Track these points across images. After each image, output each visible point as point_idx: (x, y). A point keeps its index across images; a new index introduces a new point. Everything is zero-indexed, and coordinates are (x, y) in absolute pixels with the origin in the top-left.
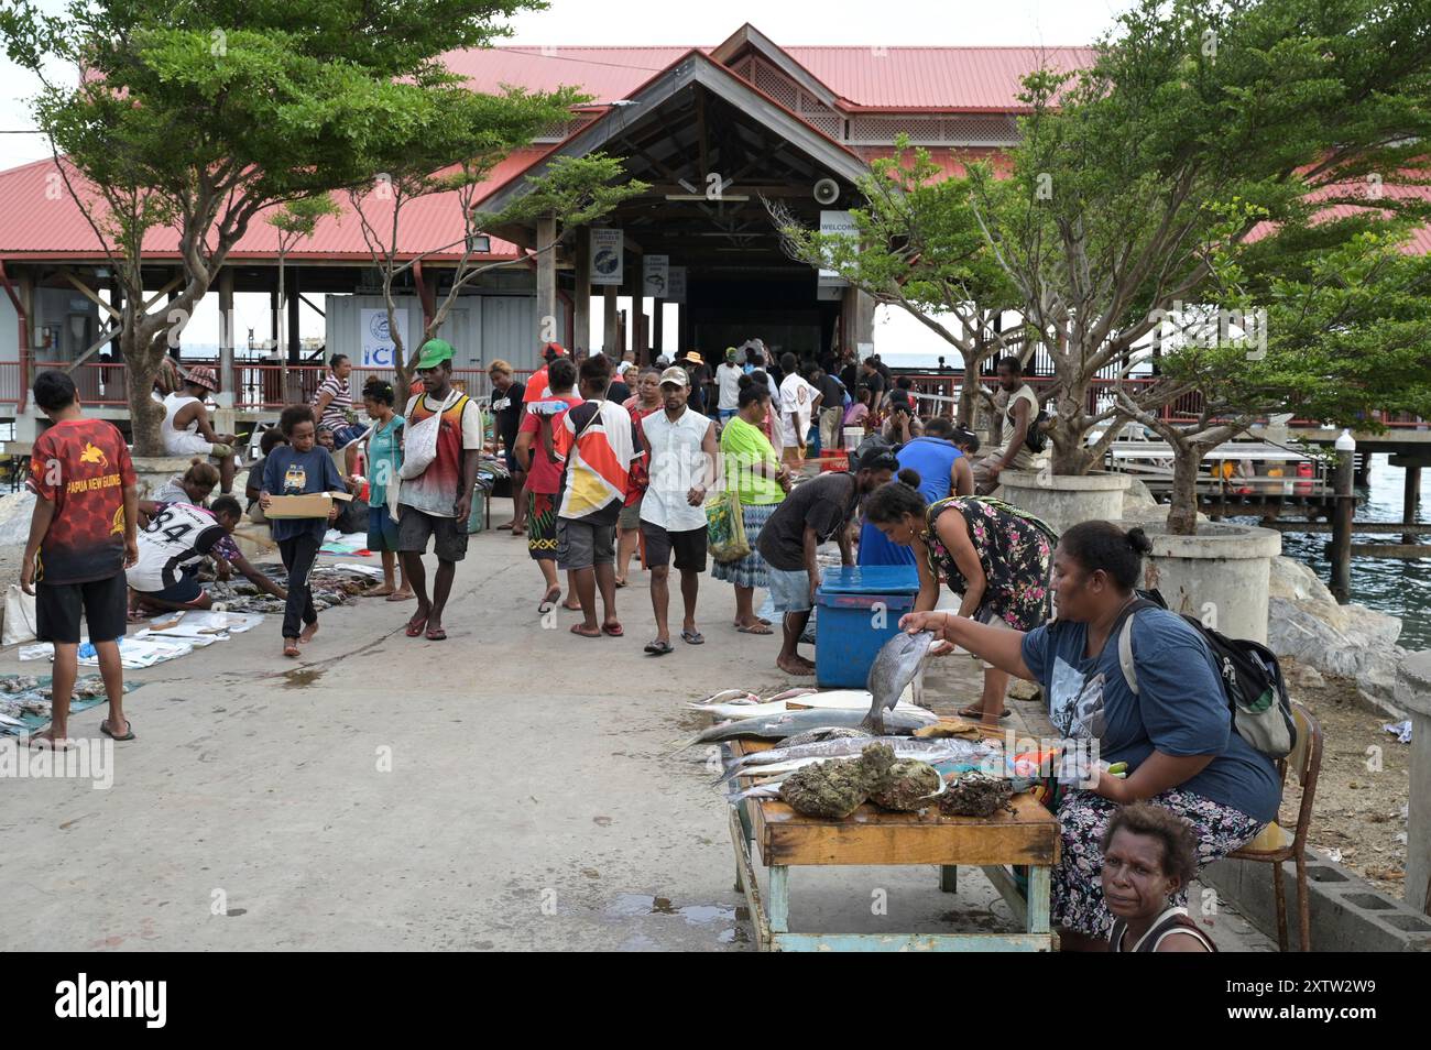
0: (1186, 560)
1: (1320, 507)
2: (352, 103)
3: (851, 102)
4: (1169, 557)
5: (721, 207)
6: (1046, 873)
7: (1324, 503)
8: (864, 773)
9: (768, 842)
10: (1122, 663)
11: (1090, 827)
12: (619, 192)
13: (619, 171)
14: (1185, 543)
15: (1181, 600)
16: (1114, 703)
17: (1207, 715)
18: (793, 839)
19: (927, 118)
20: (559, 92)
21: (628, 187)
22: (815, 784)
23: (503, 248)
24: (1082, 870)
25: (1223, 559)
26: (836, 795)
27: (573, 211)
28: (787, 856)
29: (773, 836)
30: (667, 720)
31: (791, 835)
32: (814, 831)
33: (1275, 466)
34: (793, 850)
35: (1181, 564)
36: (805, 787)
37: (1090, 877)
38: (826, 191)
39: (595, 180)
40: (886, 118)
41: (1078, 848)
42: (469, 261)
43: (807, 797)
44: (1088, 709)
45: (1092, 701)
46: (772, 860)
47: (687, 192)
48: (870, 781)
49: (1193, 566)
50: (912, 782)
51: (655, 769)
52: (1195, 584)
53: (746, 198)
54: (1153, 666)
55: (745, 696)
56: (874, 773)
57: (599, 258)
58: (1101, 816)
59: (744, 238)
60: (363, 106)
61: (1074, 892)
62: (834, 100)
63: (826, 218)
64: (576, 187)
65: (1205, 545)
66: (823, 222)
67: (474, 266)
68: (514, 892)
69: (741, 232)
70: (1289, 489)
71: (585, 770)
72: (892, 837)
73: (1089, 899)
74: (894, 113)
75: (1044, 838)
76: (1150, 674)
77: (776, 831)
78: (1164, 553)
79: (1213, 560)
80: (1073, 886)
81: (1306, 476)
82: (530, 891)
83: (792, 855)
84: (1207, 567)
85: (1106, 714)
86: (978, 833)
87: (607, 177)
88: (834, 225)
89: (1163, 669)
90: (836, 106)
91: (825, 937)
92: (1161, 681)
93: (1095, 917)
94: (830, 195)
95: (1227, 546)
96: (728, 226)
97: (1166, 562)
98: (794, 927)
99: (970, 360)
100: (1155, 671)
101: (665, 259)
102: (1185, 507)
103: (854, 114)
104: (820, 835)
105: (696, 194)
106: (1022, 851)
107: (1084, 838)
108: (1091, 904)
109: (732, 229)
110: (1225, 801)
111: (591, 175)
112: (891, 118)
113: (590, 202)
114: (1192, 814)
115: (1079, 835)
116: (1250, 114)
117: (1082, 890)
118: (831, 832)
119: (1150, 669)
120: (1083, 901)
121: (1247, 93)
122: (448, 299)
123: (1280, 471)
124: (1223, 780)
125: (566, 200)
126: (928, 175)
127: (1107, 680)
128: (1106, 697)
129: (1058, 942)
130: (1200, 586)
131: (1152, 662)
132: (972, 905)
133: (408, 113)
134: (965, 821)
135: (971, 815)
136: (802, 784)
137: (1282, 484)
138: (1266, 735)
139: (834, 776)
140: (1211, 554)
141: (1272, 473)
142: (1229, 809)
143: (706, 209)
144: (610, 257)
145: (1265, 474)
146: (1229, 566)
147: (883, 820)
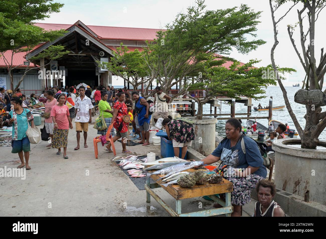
0: (203, 124)
1: (190, 112)
2: (23, 29)
3: (100, 37)
4: (200, 124)
5: (78, 57)
6: (230, 194)
7: (190, 111)
8: (196, 177)
9: (177, 195)
10: (242, 147)
11: (237, 183)
12: (64, 53)
13: (64, 49)
14: (203, 121)
15: (202, 132)
16: (240, 156)
17: (260, 159)
18: (183, 193)
19: (115, 40)
20: (61, 30)
21: (66, 52)
22: (187, 181)
23: (32, 64)
24: (235, 192)
25: (209, 124)
26: (191, 183)
27: (54, 57)
28: (181, 197)
29: (179, 193)
30: (107, 164)
31: (182, 192)
32: (187, 191)
33: (181, 105)
34: (183, 196)
35: (202, 125)
36: (184, 182)
37: (237, 193)
38: (102, 54)
39: (58, 50)
40: (107, 40)
41: (235, 187)
42: (28, 67)
43: (185, 184)
44: (234, 157)
45: (235, 155)
46: (178, 198)
47: (73, 53)
48: (197, 179)
49: (204, 126)
50: (205, 178)
51: (111, 176)
52: (204, 129)
53: (85, 55)
54: (249, 148)
55: (121, 158)
56: (198, 177)
57: (52, 66)
58: (238, 180)
59: (81, 63)
60: (26, 30)
61: (233, 196)
62: (97, 36)
63: (102, 59)
64: (54, 52)
65: (206, 121)
66: (101, 60)
67: (30, 68)
68: (99, 210)
69: (81, 62)
70: (184, 109)
71: (97, 178)
72: (202, 190)
73: (236, 197)
74: (109, 39)
75: (230, 186)
76: (249, 150)
77: (179, 192)
78: (199, 123)
79: (207, 124)
80: (233, 195)
81: (187, 107)
82: (102, 209)
83: (183, 197)
84: (206, 126)
85: (239, 158)
86: (218, 187)
87: (61, 50)
88: (104, 61)
89: (252, 149)
90: (97, 37)
91: (189, 214)
92: (251, 152)
93: (237, 201)
94: (103, 55)
95: (210, 121)
96: (78, 61)
97: (199, 125)
98: (183, 212)
99: (134, 87)
100: (250, 150)
101: (64, 67)
102: (200, 114)
103: (101, 39)
104: (188, 192)
105: (75, 54)
106: (226, 190)
107: (236, 185)
108: (237, 198)
109: (79, 61)
110: (260, 175)
111: (58, 49)
112: (108, 40)
113: (57, 55)
114: (255, 178)
115: (235, 184)
116: (203, 40)
117: (235, 196)
118: (190, 191)
119: (249, 149)
120: (235, 198)
121: (203, 36)
122: (24, 75)
123: (182, 106)
124: (260, 171)
125: (52, 54)
126: (127, 51)
127: (239, 151)
128: (239, 154)
129: (233, 207)
130: (205, 129)
131: (249, 147)
132: (196, 199)
133: (36, 32)
134: (215, 185)
135: (216, 183)
136: (183, 181)
137: (183, 108)
138: (266, 161)
139: (190, 178)
140: (207, 123)
141: (180, 106)
142: (261, 177)
143: (75, 57)
144: (55, 67)
145: (179, 107)
146: (210, 125)
147: (200, 187)
